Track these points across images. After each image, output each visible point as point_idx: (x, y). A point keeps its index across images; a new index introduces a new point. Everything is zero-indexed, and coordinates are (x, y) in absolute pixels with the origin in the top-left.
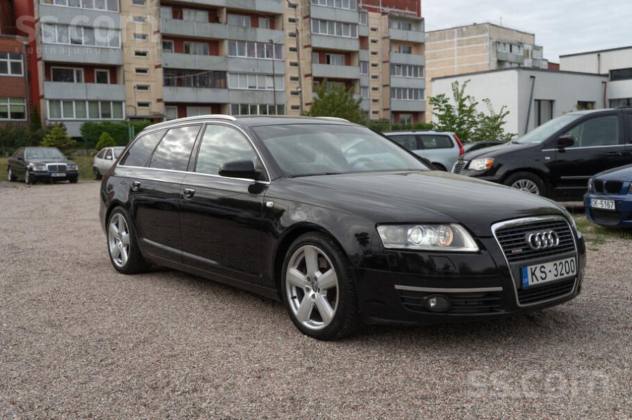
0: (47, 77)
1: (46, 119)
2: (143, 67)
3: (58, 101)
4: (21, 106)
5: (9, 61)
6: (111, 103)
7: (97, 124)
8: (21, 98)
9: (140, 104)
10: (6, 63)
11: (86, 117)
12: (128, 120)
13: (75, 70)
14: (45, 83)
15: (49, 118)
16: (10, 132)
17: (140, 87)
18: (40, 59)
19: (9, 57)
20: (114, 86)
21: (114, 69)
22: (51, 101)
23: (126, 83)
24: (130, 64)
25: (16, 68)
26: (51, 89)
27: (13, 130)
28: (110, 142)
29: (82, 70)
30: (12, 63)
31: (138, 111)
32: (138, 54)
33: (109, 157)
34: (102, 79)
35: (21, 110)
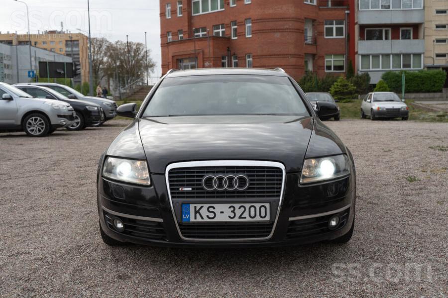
0: (362, 37)
1: (359, 70)
2: (444, 23)
3: (368, 56)
4: (341, 60)
5: (334, 27)
6: (412, 56)
7: (395, 73)
8: (342, 55)
9: (438, 55)
10: (332, 28)
11: (390, 68)
12: (426, 69)
13: (384, 30)
14: (359, 41)
15: (360, 69)
16: (328, 81)
17: (438, 41)
18: (357, 23)
19: (334, 24)
20: (416, 41)
21: (416, 27)
22: (363, 56)
23: (425, 38)
24: (431, 21)
25: (340, 32)
26: (363, 47)
27: (330, 79)
28: (384, 88)
29: (390, 29)
30: (337, 28)
31: (435, 61)
32: (438, 12)
33: (369, 101)
34: (406, 36)
35: (341, 64)
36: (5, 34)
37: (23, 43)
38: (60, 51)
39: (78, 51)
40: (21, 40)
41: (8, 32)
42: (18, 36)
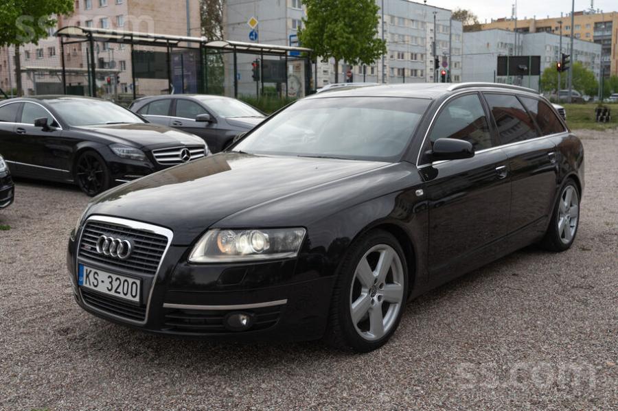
36: (521, 21)
37: (541, 30)
38: (587, 37)
39: (611, 35)
40: (539, 25)
41: (525, 18)
42: (536, 22)
